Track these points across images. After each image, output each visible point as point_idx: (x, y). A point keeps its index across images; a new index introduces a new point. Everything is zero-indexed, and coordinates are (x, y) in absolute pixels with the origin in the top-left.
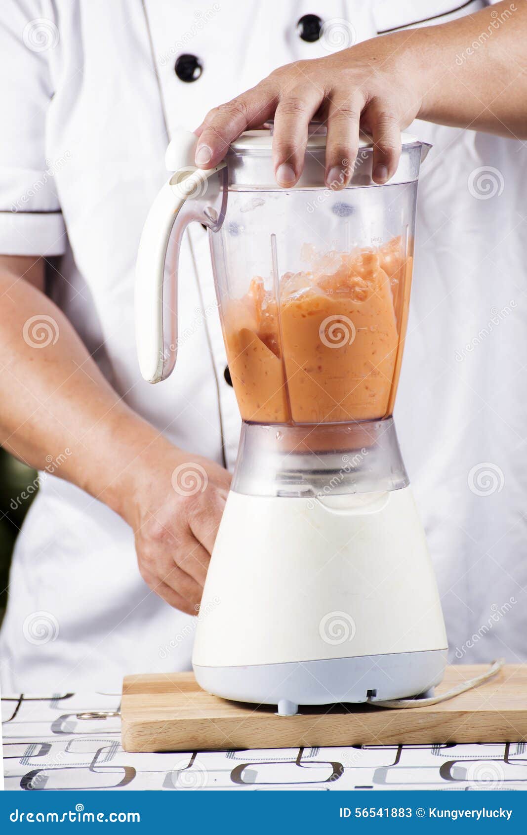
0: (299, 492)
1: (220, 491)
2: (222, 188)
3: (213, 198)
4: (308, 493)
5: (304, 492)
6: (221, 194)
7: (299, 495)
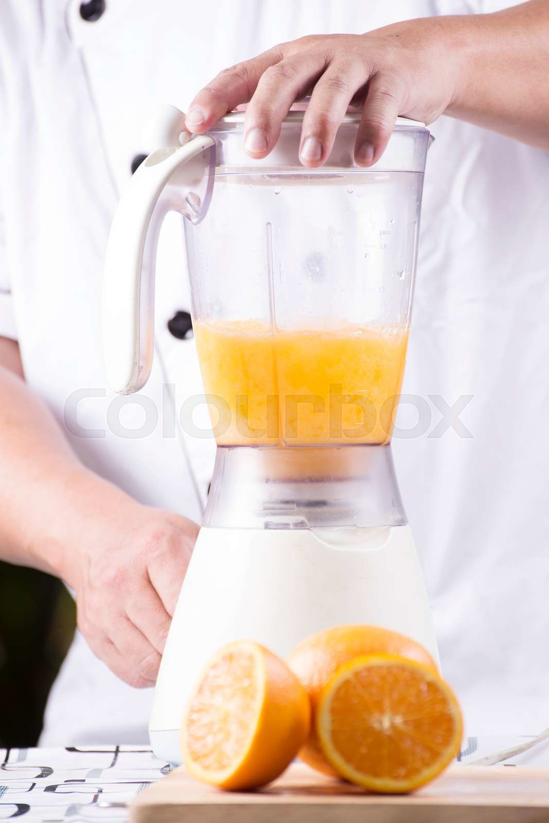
0: (291, 523)
1: (186, 539)
2: (207, 170)
3: (196, 182)
4: (300, 525)
5: (297, 524)
6: (206, 178)
7: (292, 527)
